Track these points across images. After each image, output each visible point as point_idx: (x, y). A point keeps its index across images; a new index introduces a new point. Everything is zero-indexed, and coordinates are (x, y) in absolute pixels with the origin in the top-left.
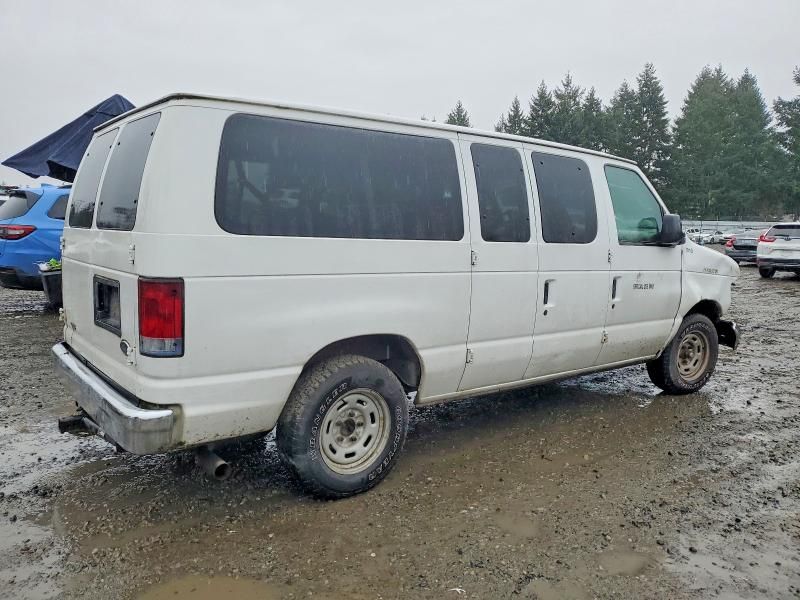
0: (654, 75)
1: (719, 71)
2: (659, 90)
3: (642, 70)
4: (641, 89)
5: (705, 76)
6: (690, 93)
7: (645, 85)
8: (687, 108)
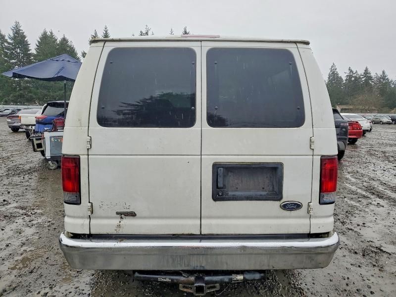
0: (21, 28)
1: (51, 33)
2: (25, 37)
3: (14, 24)
4: (14, 34)
5: (45, 34)
6: (39, 42)
7: (16, 33)
8: (38, 49)
